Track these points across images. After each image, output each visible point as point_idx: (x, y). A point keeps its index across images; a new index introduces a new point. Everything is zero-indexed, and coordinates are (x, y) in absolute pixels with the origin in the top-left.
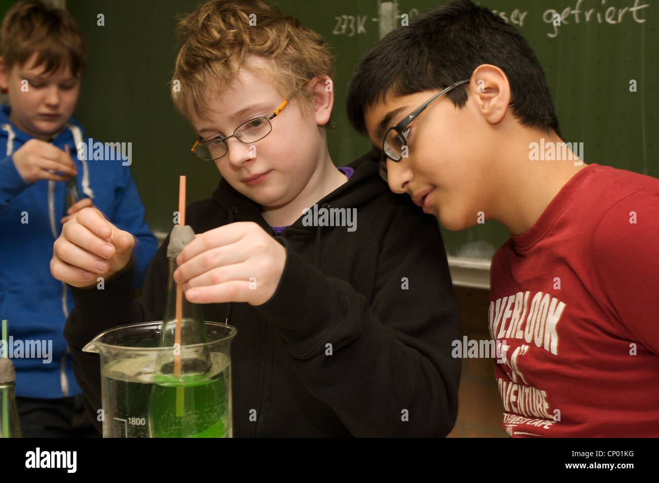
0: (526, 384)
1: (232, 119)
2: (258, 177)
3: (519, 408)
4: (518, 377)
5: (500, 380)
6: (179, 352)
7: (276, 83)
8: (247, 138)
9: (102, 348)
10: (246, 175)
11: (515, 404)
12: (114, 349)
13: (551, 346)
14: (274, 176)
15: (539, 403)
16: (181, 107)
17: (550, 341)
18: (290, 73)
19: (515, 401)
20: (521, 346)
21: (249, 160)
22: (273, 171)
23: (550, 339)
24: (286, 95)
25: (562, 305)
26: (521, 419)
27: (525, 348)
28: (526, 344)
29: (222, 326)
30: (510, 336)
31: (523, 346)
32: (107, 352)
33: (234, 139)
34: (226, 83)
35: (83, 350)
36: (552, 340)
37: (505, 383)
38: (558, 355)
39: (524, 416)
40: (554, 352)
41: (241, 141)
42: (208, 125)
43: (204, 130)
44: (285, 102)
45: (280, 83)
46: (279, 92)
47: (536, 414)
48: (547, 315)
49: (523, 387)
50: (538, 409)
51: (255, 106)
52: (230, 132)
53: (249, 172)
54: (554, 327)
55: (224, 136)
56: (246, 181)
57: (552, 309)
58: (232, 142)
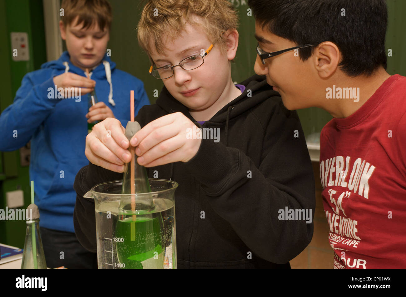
0: (345, 216)
1: (179, 55)
2: (191, 92)
3: (339, 230)
4: (340, 211)
5: (327, 212)
6: (134, 197)
7: (208, 34)
8: (187, 67)
9: (96, 195)
10: (184, 89)
11: (338, 228)
12: (103, 195)
13: (364, 193)
14: (202, 91)
15: (351, 228)
16: (145, 45)
17: (364, 190)
18: (216, 27)
19: (337, 226)
20: (345, 192)
21: (187, 81)
22: (201, 88)
23: (364, 188)
24: (213, 41)
25: (373, 168)
26: (339, 238)
27: (348, 194)
28: (349, 191)
29: (168, 182)
30: (337, 185)
31: (347, 192)
32: (99, 197)
33: (179, 67)
34: (178, 32)
35: (84, 197)
36: (365, 189)
37: (330, 214)
38: (368, 199)
39: (341, 237)
40: (366, 196)
41: (184, 69)
42: (163, 57)
43: (159, 60)
44: (212, 46)
45: (210, 33)
46: (209, 40)
47: (347, 236)
48: (362, 173)
49: (343, 218)
50: (349, 232)
51: (193, 47)
52: (177, 63)
53: (187, 88)
54: (367, 181)
55: (172, 65)
56: (183, 93)
57: (366, 169)
58: (178, 70)
